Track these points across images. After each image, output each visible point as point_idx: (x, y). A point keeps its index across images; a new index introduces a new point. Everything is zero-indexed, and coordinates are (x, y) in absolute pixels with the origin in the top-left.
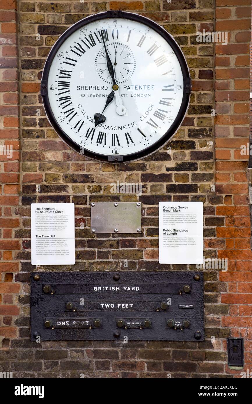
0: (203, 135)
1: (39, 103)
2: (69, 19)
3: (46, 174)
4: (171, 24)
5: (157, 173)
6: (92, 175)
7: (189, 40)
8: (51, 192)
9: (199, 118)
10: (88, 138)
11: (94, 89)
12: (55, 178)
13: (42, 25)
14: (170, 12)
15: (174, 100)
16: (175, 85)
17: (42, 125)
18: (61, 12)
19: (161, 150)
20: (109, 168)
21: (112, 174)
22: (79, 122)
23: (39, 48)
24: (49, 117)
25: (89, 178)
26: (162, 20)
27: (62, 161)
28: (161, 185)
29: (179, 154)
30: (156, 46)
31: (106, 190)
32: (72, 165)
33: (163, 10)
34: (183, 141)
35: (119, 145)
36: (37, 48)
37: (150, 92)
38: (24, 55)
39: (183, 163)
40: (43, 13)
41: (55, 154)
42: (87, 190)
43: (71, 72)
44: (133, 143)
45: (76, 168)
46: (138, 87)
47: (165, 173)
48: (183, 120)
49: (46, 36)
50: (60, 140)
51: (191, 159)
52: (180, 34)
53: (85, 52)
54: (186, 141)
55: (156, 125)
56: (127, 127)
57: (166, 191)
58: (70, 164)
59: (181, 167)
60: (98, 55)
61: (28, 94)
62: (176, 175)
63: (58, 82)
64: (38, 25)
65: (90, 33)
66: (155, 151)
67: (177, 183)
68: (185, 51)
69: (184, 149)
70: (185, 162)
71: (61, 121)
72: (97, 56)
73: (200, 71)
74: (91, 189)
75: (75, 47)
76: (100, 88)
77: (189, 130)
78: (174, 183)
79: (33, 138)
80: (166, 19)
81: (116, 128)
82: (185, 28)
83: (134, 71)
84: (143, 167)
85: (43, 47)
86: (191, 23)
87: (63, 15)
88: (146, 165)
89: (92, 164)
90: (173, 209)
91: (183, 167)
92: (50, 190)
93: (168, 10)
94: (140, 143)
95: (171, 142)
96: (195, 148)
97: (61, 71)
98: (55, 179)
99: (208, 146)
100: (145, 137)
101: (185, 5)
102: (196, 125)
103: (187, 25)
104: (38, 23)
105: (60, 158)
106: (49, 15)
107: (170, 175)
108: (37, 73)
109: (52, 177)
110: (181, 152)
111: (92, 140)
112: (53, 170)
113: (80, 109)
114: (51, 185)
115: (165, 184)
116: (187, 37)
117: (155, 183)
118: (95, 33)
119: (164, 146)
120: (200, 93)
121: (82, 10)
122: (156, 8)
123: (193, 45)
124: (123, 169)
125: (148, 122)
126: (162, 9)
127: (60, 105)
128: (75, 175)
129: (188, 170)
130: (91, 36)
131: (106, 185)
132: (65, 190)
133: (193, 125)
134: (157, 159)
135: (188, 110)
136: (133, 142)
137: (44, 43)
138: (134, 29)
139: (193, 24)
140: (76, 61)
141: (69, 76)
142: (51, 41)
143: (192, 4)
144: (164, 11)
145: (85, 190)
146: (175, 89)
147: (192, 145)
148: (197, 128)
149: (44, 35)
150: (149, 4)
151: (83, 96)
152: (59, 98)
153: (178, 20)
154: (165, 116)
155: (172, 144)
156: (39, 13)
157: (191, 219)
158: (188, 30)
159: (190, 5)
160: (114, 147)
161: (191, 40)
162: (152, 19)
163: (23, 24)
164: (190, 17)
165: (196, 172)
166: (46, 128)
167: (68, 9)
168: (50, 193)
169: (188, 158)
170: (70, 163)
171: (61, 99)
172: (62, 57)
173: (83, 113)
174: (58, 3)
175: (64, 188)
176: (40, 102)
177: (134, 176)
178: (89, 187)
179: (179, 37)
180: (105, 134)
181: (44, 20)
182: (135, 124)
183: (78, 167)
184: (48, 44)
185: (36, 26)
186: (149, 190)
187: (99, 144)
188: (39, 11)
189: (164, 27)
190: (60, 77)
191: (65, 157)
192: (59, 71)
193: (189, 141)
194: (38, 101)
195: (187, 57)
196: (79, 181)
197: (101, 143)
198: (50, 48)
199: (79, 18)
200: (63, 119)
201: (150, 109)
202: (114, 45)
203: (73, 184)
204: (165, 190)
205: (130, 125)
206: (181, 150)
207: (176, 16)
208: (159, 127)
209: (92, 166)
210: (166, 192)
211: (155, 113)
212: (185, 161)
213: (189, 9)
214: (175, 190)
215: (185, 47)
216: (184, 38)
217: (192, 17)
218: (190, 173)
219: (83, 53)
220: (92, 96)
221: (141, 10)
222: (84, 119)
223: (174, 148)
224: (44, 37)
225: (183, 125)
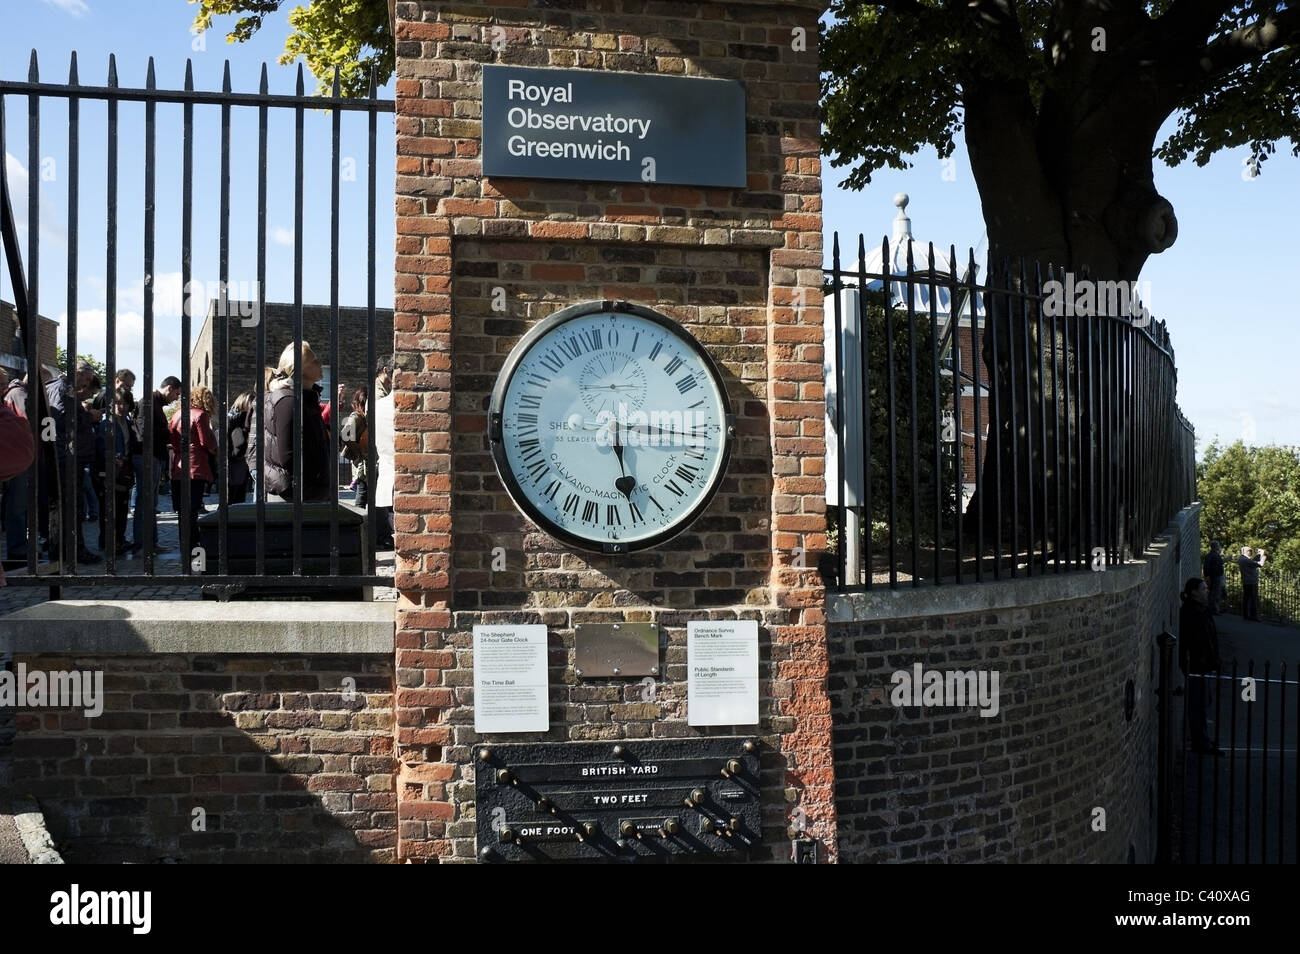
0: (753, 508)
1: (484, 449)
2: (537, 311)
3: (495, 573)
4: (701, 326)
5: (680, 571)
6: (574, 575)
8: (503, 603)
9: (745, 480)
10: (567, 510)
13: (491, 319)
14: (699, 308)
15: (711, 450)
16: (709, 426)
17: (489, 487)
18: (523, 300)
19: (687, 532)
20: (601, 562)
21: (607, 574)
22: (552, 484)
23: (486, 357)
24: (502, 475)
25: (567, 580)
26: (687, 319)
27: (524, 550)
28: (688, 592)
29: (716, 539)
30: (679, 360)
31: (596, 601)
32: (540, 558)
33: (688, 303)
34: (721, 517)
35: (620, 524)
36: (482, 355)
38: (459, 368)
39: (721, 553)
41: (510, 537)
42: (564, 601)
43: (540, 398)
44: (643, 522)
45: (546, 563)
47: (693, 571)
48: (723, 483)
49: (497, 337)
50: (519, 515)
51: (734, 548)
52: (716, 342)
53: (563, 364)
54: (725, 518)
55: (680, 493)
57: (694, 602)
58: (537, 556)
59: (718, 561)
60: (584, 370)
61: (465, 435)
62: (711, 574)
63: (519, 415)
64: (485, 319)
65: (571, 335)
66: (677, 536)
67: (712, 588)
69: (723, 531)
70: (725, 552)
71: (523, 481)
72: (583, 373)
73: (747, 403)
75: (547, 357)
77: (731, 500)
78: (707, 587)
79: (474, 509)
80: (694, 318)
81: (614, 496)
82: (723, 335)
83: (643, 399)
84: (657, 561)
85: (492, 355)
86: (732, 327)
87: (528, 305)
88: (662, 557)
89: (574, 555)
90: (710, 634)
91: (722, 560)
92: (502, 600)
93: (696, 305)
94: (654, 520)
95: (702, 519)
96: (740, 530)
97: (523, 397)
98: (510, 581)
99: (760, 526)
100: (662, 510)
101: (721, 297)
102: (741, 491)
103: (725, 329)
104: (485, 316)
105: (519, 545)
107: (701, 575)
108: (482, 398)
109: (505, 578)
111: (574, 514)
113: (555, 461)
114: (504, 591)
115: (693, 589)
116: (726, 348)
117: (677, 589)
118: (580, 335)
119: (693, 526)
120: (748, 439)
122: (678, 299)
123: (735, 362)
124: (624, 564)
125: (666, 486)
126: (686, 302)
127: (519, 454)
128: (544, 575)
129: (729, 565)
130: (573, 340)
131: (597, 591)
132: (527, 601)
133: (737, 490)
134: (680, 548)
135: (729, 466)
136: (642, 519)
137: (495, 349)
138: (644, 332)
139: (735, 329)
140: (550, 380)
141: (537, 406)
142: (506, 346)
143: (732, 297)
144: (689, 305)
146: (710, 432)
147: (735, 525)
148: (744, 496)
149: (494, 335)
150: (665, 293)
152: (520, 442)
153: (712, 321)
154: (695, 476)
155: (704, 523)
156: (487, 299)
157: (739, 648)
158: (728, 337)
160: (611, 527)
161: (732, 354)
163: (460, 317)
164: (731, 318)
165: (742, 570)
166: (496, 493)
167: (535, 294)
169: (728, 547)
170: (537, 554)
171: (522, 444)
172: (525, 372)
173: (560, 468)
174: (519, 285)
175: (525, 597)
176: (487, 447)
177: (643, 575)
178: (568, 595)
180: (597, 504)
182: (645, 487)
183: (549, 561)
184: (501, 351)
185: (482, 320)
186: (667, 600)
187: (586, 522)
188: (486, 295)
189: (690, 330)
190: (521, 407)
191: (527, 544)
192: (519, 398)
193: (730, 518)
194: (482, 446)
195: (726, 382)
197: (589, 520)
200: (526, 477)
201: (670, 465)
202: (611, 356)
203: (541, 591)
204: (693, 600)
205: (638, 490)
206: (718, 533)
207: (709, 314)
208: (686, 495)
209: (573, 560)
211: (678, 470)
212: (724, 550)
213: (728, 303)
214: (708, 600)
215: (723, 364)
216: (721, 349)
217: (733, 316)
218: (732, 571)
219: (560, 367)
222: (561, 478)
223: (707, 529)
224: (495, 338)
225: (722, 491)
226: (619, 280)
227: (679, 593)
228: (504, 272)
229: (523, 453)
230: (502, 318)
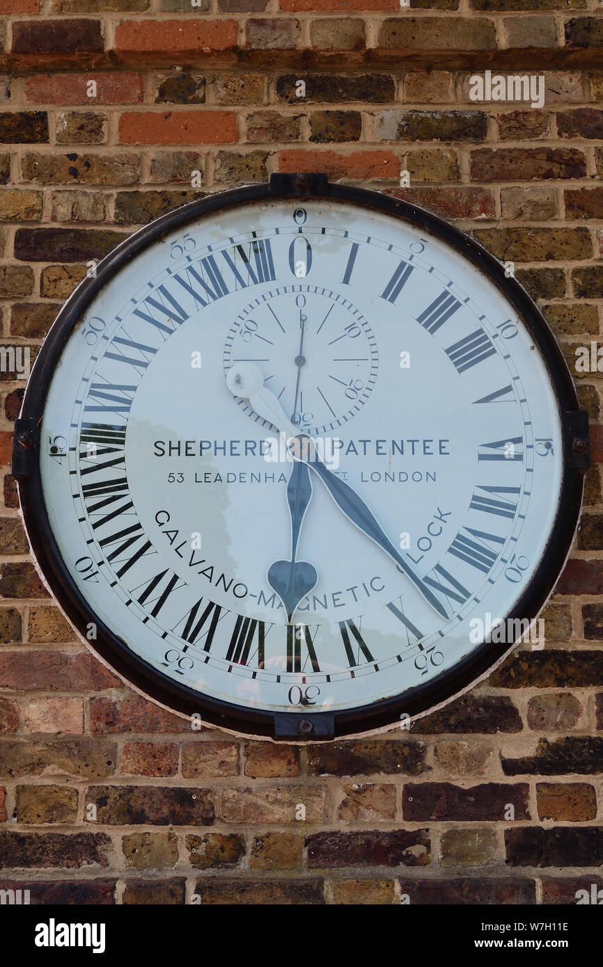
1: (7, 505)
2: (129, 207)
3: (21, 790)
4: (501, 226)
5: (466, 782)
6: (208, 791)
7: (568, 280)
8: (39, 863)
10: (191, 641)
11: (220, 452)
12: (58, 807)
13: (30, 227)
14: (495, 189)
15: (525, 493)
16: (528, 440)
17: (14, 590)
18: (102, 185)
19: (479, 687)
20: (274, 761)
21: (289, 788)
22: (159, 578)
23: (16, 308)
24: (39, 561)
25: (192, 803)
26: (469, 213)
27: (89, 733)
28: (487, 833)
29: (553, 704)
30: (453, 299)
31: (262, 854)
32: (127, 751)
33: (472, 181)
34: (565, 653)
35: (316, 669)
36: (7, 305)
37: (434, 462)
39: (567, 738)
40: (38, 188)
41: (58, 705)
42: (184, 855)
43: (134, 388)
44: (373, 663)
45: (143, 764)
46: (386, 447)
47: (502, 782)
48: (561, 572)
49: (43, 265)
50: (81, 651)
51: (601, 726)
52: (537, 259)
53: (186, 317)
54: (576, 654)
56: (346, 597)
57: (505, 857)
58: (121, 747)
59: (561, 758)
60: (235, 328)
62: (545, 791)
63: (80, 428)
64: (18, 227)
65: (206, 254)
66: (459, 694)
67: (548, 824)
68: (556, 318)
69: (572, 686)
70: (578, 735)
71: (89, 573)
72: (232, 334)
74: (201, 850)
75: (149, 300)
76: (240, 448)
77: (587, 610)
78: (535, 822)
80: (484, 211)
82: (553, 242)
83: (371, 385)
84: (410, 758)
85: (31, 301)
86: (574, 225)
87: (111, 195)
88: (424, 748)
89: (208, 743)
91: (570, 756)
92: (34, 853)
93: (489, 181)
94: (399, 659)
95: (517, 656)
97: (93, 386)
98: (54, 808)
100: (418, 635)
101: (546, 166)
103: (557, 230)
104: (16, 222)
105: (80, 723)
106: (60, 195)
107: (519, 792)
108: (5, 395)
109: (44, 801)
110: (561, 695)
111: (207, 648)
112: (48, 770)
113: (164, 528)
114: (41, 833)
115: (500, 828)
116: (561, 271)
117: (461, 825)
118: (224, 253)
119: (493, 674)
121: (179, 177)
122: (447, 173)
123: (582, 301)
124: (332, 764)
125: (427, 580)
126: (466, 179)
127: (84, 514)
128: (136, 792)
129: (589, 768)
130: (209, 263)
131: (263, 832)
132: (95, 856)
133: (600, 589)
134: (466, 726)
135: (579, 533)
136: (370, 658)
137: (37, 289)
138: (368, 241)
139: (579, 229)
140: (154, 351)
141: (125, 407)
142: (62, 282)
143: (572, 163)
144: (473, 185)
145: (175, 853)
146: (528, 454)
147: (600, 669)
149: (36, 261)
150: (418, 161)
151: (177, 477)
152: (84, 488)
153: (528, 215)
154: (494, 557)
155: (525, 666)
156: (22, 187)
158: (563, 247)
159: (567, 165)
160: (296, 678)
161: (575, 284)
162: (434, 209)
164: (569, 206)
166: (28, 604)
167: (129, 174)
168: (34, 869)
169: (586, 722)
170: (120, 741)
171: (89, 490)
172: (100, 334)
173: (177, 543)
174: (92, 156)
175: (90, 847)
176: (9, 503)
177: (377, 794)
178: (194, 842)
179: (531, 271)
180: (262, 624)
181: (40, 211)
182: (377, 585)
183: (150, 760)
184: (50, 293)
185: (12, 231)
186: (437, 853)
187: (237, 667)
188: (22, 180)
189: (476, 236)
190: (88, 409)
191: (99, 719)
192: (86, 387)
193: (587, 653)
194: (1, 498)
195: (563, 340)
196: (152, 815)
197: (244, 662)
198: (58, 307)
199: (166, 204)
200: (95, 568)
201: (435, 530)
202: (295, 295)
203: (129, 830)
204: (501, 852)
205: (360, 592)
206: (559, 690)
207: (519, 199)
208: (472, 597)
209: (207, 756)
210: (507, 862)
211: (455, 543)
212: (575, 731)
213: (563, 178)
214: (540, 854)
215: (555, 307)
216: (549, 274)
217: (575, 204)
218: (596, 782)
219: (180, 322)
220: (212, 478)
221: (391, 179)
222: (179, 566)
223: (530, 681)
224: (38, 267)
225: (563, 590)
226: (313, 139)
227: (466, 834)
228: (61, 129)
229: (90, 510)
230: (56, 225)
